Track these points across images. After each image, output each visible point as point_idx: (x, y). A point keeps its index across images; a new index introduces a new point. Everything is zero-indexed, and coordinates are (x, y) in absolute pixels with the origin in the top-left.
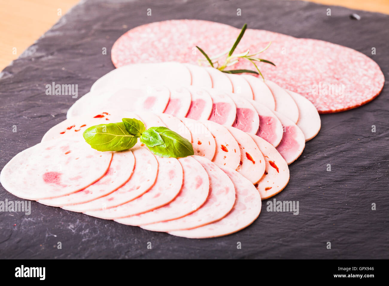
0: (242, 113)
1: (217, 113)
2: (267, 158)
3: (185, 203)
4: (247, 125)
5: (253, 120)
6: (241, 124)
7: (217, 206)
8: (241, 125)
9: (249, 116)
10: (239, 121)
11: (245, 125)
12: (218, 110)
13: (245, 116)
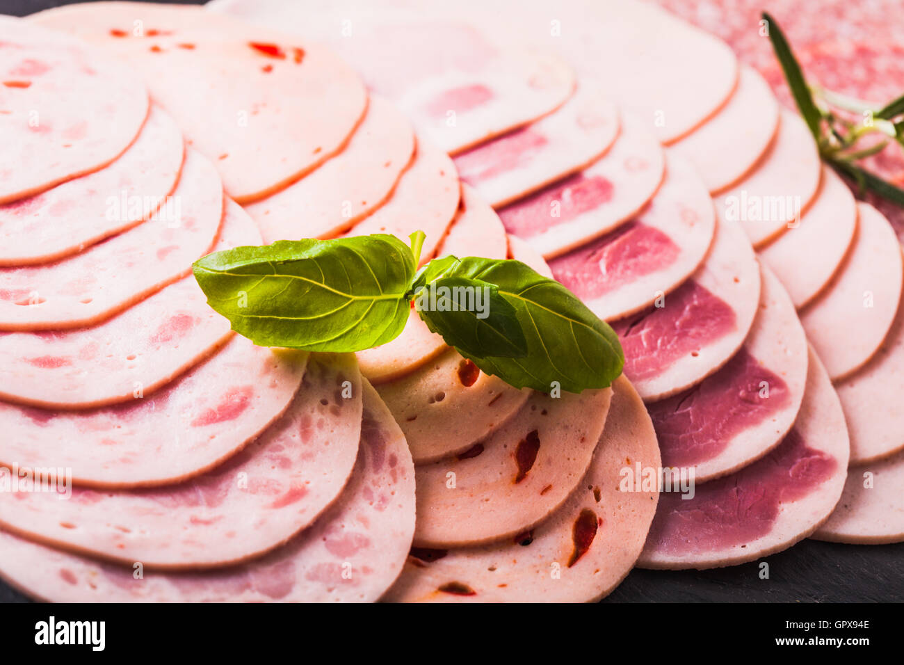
0: (688, 308)
1: (605, 255)
2: (591, 493)
3: (106, 442)
4: (655, 354)
5: (698, 352)
6: (643, 338)
7: (195, 521)
8: (639, 340)
9: (703, 331)
10: (646, 325)
11: (653, 348)
12: (620, 249)
13: (688, 324)
